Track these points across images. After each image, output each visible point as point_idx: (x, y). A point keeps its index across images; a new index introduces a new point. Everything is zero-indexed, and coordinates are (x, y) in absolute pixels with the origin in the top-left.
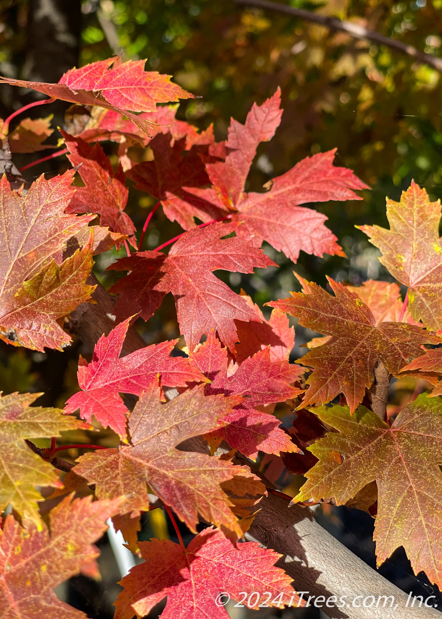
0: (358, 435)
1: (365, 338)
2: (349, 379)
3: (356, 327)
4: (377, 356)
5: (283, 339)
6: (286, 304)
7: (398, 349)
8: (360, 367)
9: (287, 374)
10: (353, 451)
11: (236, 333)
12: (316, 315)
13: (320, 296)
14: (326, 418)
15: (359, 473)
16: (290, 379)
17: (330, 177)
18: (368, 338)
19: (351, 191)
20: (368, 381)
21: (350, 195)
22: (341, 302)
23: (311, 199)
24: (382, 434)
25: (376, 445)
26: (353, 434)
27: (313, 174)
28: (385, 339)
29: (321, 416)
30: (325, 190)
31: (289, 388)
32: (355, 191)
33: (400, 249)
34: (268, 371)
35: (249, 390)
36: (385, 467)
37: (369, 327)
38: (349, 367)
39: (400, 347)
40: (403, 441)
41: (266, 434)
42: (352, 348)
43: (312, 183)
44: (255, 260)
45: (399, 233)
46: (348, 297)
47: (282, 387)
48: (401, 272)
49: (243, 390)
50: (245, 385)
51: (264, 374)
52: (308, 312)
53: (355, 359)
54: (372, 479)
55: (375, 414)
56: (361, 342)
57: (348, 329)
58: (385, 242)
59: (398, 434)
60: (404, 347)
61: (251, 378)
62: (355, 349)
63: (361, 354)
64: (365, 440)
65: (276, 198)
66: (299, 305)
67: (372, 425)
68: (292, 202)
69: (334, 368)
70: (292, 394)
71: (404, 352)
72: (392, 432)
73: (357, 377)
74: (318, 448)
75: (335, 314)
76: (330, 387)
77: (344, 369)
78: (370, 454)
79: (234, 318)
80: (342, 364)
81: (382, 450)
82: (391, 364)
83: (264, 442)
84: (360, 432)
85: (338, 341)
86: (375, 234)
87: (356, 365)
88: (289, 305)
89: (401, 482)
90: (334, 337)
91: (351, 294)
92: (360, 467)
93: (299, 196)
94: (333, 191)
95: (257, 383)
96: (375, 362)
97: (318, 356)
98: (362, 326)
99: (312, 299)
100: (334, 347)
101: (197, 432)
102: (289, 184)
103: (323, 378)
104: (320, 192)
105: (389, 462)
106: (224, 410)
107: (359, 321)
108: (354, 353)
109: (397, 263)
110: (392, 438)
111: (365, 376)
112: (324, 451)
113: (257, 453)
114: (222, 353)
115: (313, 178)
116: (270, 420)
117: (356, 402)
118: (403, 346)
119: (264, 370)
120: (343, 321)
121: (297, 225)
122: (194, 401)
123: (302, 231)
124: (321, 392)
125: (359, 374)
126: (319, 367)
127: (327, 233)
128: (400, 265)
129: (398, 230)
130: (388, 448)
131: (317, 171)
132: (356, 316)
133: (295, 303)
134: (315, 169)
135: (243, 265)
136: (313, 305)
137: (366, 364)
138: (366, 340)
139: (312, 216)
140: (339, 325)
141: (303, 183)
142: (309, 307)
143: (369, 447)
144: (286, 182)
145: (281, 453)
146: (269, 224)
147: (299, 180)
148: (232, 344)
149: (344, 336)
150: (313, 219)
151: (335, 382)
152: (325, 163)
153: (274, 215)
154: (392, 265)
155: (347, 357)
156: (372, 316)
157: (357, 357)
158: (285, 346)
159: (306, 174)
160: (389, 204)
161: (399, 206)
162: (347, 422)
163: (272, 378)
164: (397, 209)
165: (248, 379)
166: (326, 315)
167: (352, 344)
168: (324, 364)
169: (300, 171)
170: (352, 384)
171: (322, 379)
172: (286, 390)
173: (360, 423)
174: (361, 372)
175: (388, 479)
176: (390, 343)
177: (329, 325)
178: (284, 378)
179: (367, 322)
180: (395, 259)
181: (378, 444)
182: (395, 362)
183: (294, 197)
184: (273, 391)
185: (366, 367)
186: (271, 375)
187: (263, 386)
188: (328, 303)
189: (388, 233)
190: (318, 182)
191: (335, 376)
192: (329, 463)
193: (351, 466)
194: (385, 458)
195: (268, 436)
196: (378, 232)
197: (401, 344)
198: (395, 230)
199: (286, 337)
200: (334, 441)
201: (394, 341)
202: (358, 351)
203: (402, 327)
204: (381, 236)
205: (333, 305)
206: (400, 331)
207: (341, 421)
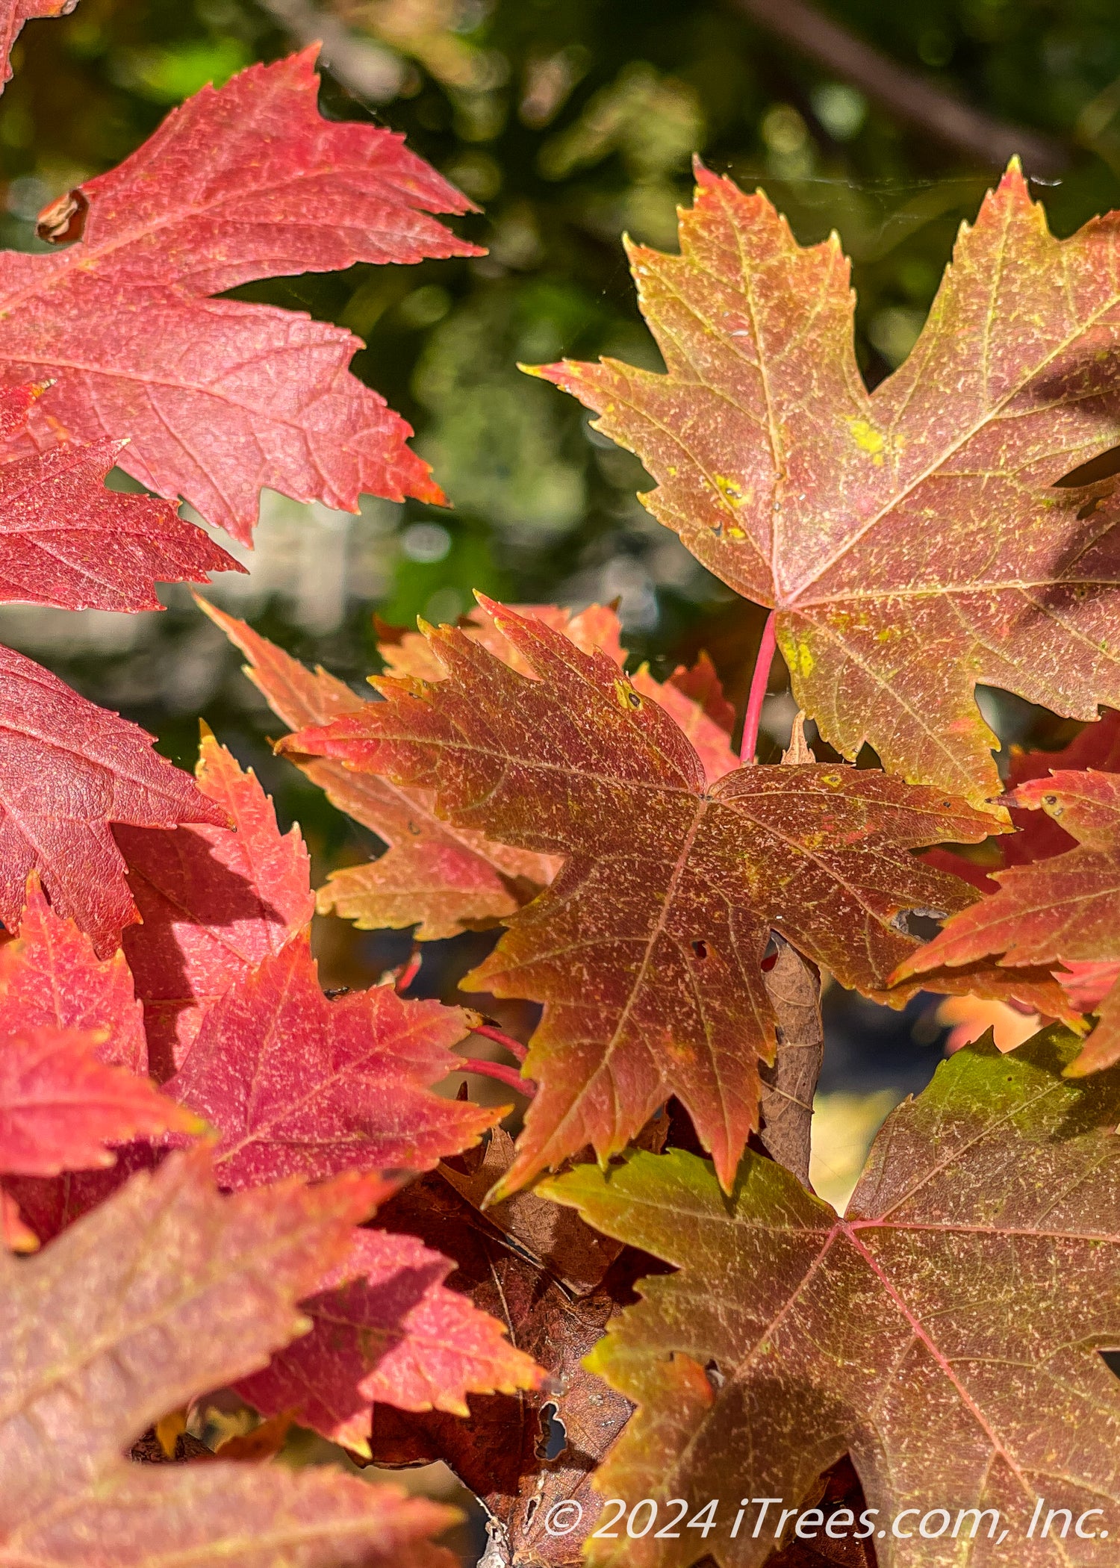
0: (744, 1271)
1: (688, 847)
2: (687, 1035)
3: (640, 802)
4: (764, 918)
5: (263, 888)
6: (366, 733)
7: (841, 880)
8: (714, 978)
9: (406, 1046)
10: (741, 1340)
11: (125, 886)
12: (492, 769)
13: (484, 682)
14: (613, 1215)
15: (782, 1435)
16: (423, 1069)
17: (323, 164)
18: (699, 844)
19: (430, 222)
20: (758, 1032)
21: (430, 239)
22: (563, 699)
23: (274, 262)
24: (819, 1248)
25: (811, 1300)
26: (724, 1268)
27: (250, 157)
28: (771, 842)
29: (593, 1208)
30: (325, 220)
31: (432, 1108)
32: (445, 219)
33: (723, 453)
34: (322, 1040)
35: (263, 1132)
36: (872, 1389)
37: (686, 796)
38: (673, 982)
39: (843, 869)
40: (914, 1269)
41: (394, 1325)
42: (658, 896)
43: (257, 195)
44: (152, 552)
45: (704, 383)
46: (584, 679)
47: (402, 1106)
48: (735, 547)
49: (237, 1137)
50: (237, 1113)
51: (310, 1055)
52: (459, 760)
53: (684, 940)
54: (831, 1453)
55: (782, 1169)
56: (679, 865)
57: (613, 812)
58: (659, 426)
59: (881, 1241)
60: (858, 869)
61: (258, 1081)
62: (668, 900)
63: (697, 916)
64: (770, 1287)
65: (114, 270)
66: (421, 733)
67: (778, 1219)
68: (191, 281)
69: (616, 990)
70: (454, 1130)
71: (866, 891)
72: (852, 1237)
73: (715, 1018)
74: (623, 1353)
75: (555, 758)
76: (621, 1079)
77: (656, 991)
78: (801, 1342)
79: (109, 817)
80: (643, 971)
81: (841, 1317)
82: (836, 948)
83: (389, 1360)
84: (747, 1254)
85: (594, 873)
86: (612, 391)
87: (697, 969)
88: (380, 735)
89: (955, 1446)
90: (578, 858)
91: (590, 662)
92: (778, 1409)
93: (218, 253)
94: (360, 224)
95: (292, 1099)
96: (763, 944)
97: (543, 948)
98: (662, 795)
99: (460, 701)
100: (587, 899)
101: (213, 1368)
102: (158, 206)
103: (587, 1041)
104: (303, 233)
105: (881, 1363)
106: (312, 1250)
107: (646, 778)
108: (671, 915)
109: (717, 514)
110: (860, 1260)
111: (742, 1010)
112: (646, 1366)
113: (368, 1413)
114: (113, 982)
115: (256, 175)
116: (401, 1261)
117: (735, 1132)
118: (854, 862)
119: (305, 1037)
120: (589, 785)
121: (231, 381)
122: (172, 1226)
123: (258, 406)
124: (589, 1104)
125: (716, 1004)
126: (562, 995)
127: (368, 404)
128: (729, 521)
129: (699, 369)
130: (857, 1306)
131: (264, 145)
132: (630, 753)
133: (404, 728)
134: (254, 135)
135: (110, 576)
136: (469, 724)
137: (731, 960)
138: (693, 853)
139: (296, 338)
140: (579, 800)
141: (220, 196)
142: (458, 736)
143: (790, 1316)
144: (142, 196)
145: (472, 1399)
146: (104, 383)
147: (197, 182)
148: (111, 936)
149: (610, 848)
150: (299, 349)
151: (634, 1055)
152: (286, 106)
153: (117, 343)
154: (699, 523)
155: (652, 940)
156: (689, 749)
157: (688, 934)
158: (277, 918)
159: (224, 159)
160: (639, 263)
161: (681, 269)
162: (694, 1222)
163: (347, 1068)
164: (679, 284)
165: (248, 1087)
166: (525, 763)
167: (652, 879)
168: (579, 983)
169: (192, 145)
170: (703, 1054)
171: (581, 1046)
172: (421, 1117)
173: (739, 1218)
174: (724, 994)
175: (897, 1440)
176: (798, 858)
177: (547, 809)
178: (400, 1066)
179: (675, 778)
180: (707, 496)
181: (818, 1293)
182: (850, 938)
183: (192, 259)
184: (367, 1127)
185: (736, 973)
186: (340, 1058)
187: (321, 1111)
188: (519, 711)
189: (663, 385)
190: (282, 190)
191: (632, 1029)
192: (672, 1412)
193: (746, 1410)
194: (859, 1352)
195: (403, 1332)
196: (623, 385)
197: (844, 855)
198: (687, 373)
199: (273, 874)
200: (671, 1313)
201: (809, 845)
202: (681, 907)
203: (824, 785)
204: (639, 401)
205: (540, 715)
206: (821, 799)
207: (671, 1221)
